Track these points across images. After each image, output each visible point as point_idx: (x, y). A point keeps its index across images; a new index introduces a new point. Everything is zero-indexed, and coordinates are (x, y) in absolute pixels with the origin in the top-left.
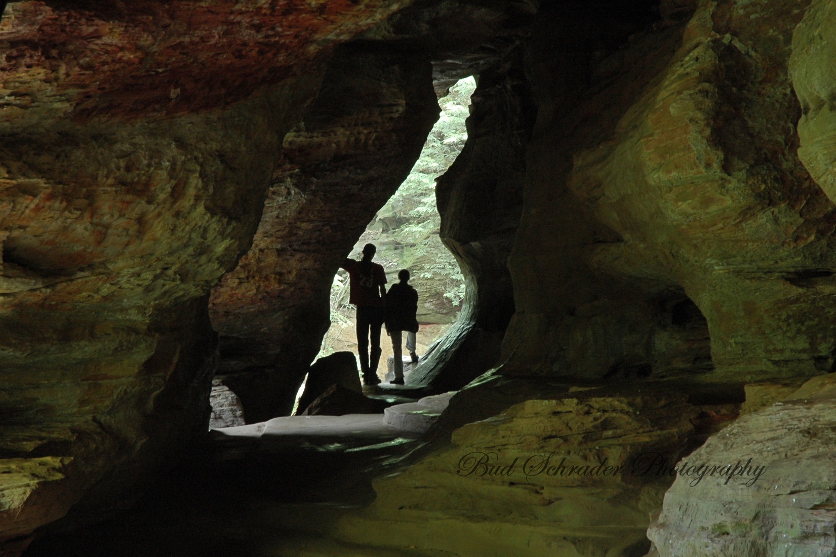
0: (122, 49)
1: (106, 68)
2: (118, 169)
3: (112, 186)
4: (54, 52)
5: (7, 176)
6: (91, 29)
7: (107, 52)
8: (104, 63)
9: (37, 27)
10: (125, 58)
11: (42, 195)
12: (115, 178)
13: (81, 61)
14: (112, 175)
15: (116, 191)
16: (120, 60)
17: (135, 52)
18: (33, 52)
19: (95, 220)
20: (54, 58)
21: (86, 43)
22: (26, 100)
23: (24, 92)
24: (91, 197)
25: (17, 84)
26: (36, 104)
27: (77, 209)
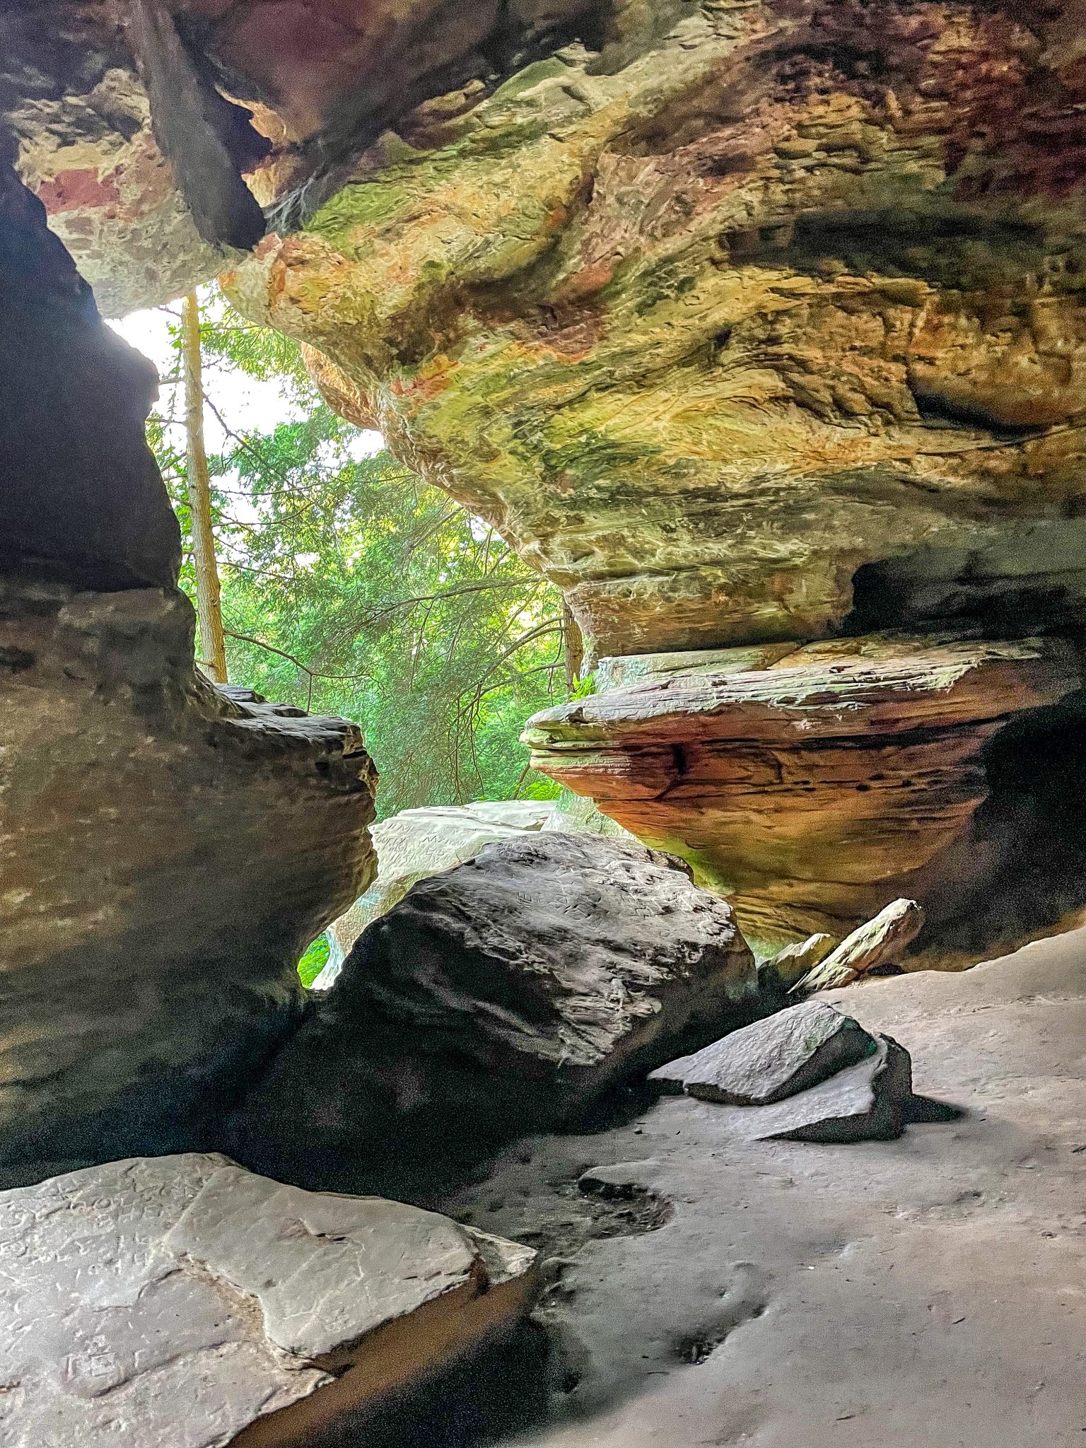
0: (985, 56)
1: (968, 94)
2: (1055, 269)
3: (1050, 295)
4: (862, 67)
5: (846, 270)
6: (914, 22)
7: (961, 66)
8: (964, 86)
9: (808, 19)
10: (996, 73)
11: (928, 306)
12: (1054, 284)
13: (923, 85)
14: (1047, 279)
15: (1060, 303)
16: (988, 79)
17: (1008, 60)
18: (820, 66)
19: (1042, 347)
20: (864, 76)
21: (915, 50)
22: (849, 160)
23: (839, 141)
24: (1023, 313)
25: (822, 130)
26: (873, 165)
27: (1004, 331)
